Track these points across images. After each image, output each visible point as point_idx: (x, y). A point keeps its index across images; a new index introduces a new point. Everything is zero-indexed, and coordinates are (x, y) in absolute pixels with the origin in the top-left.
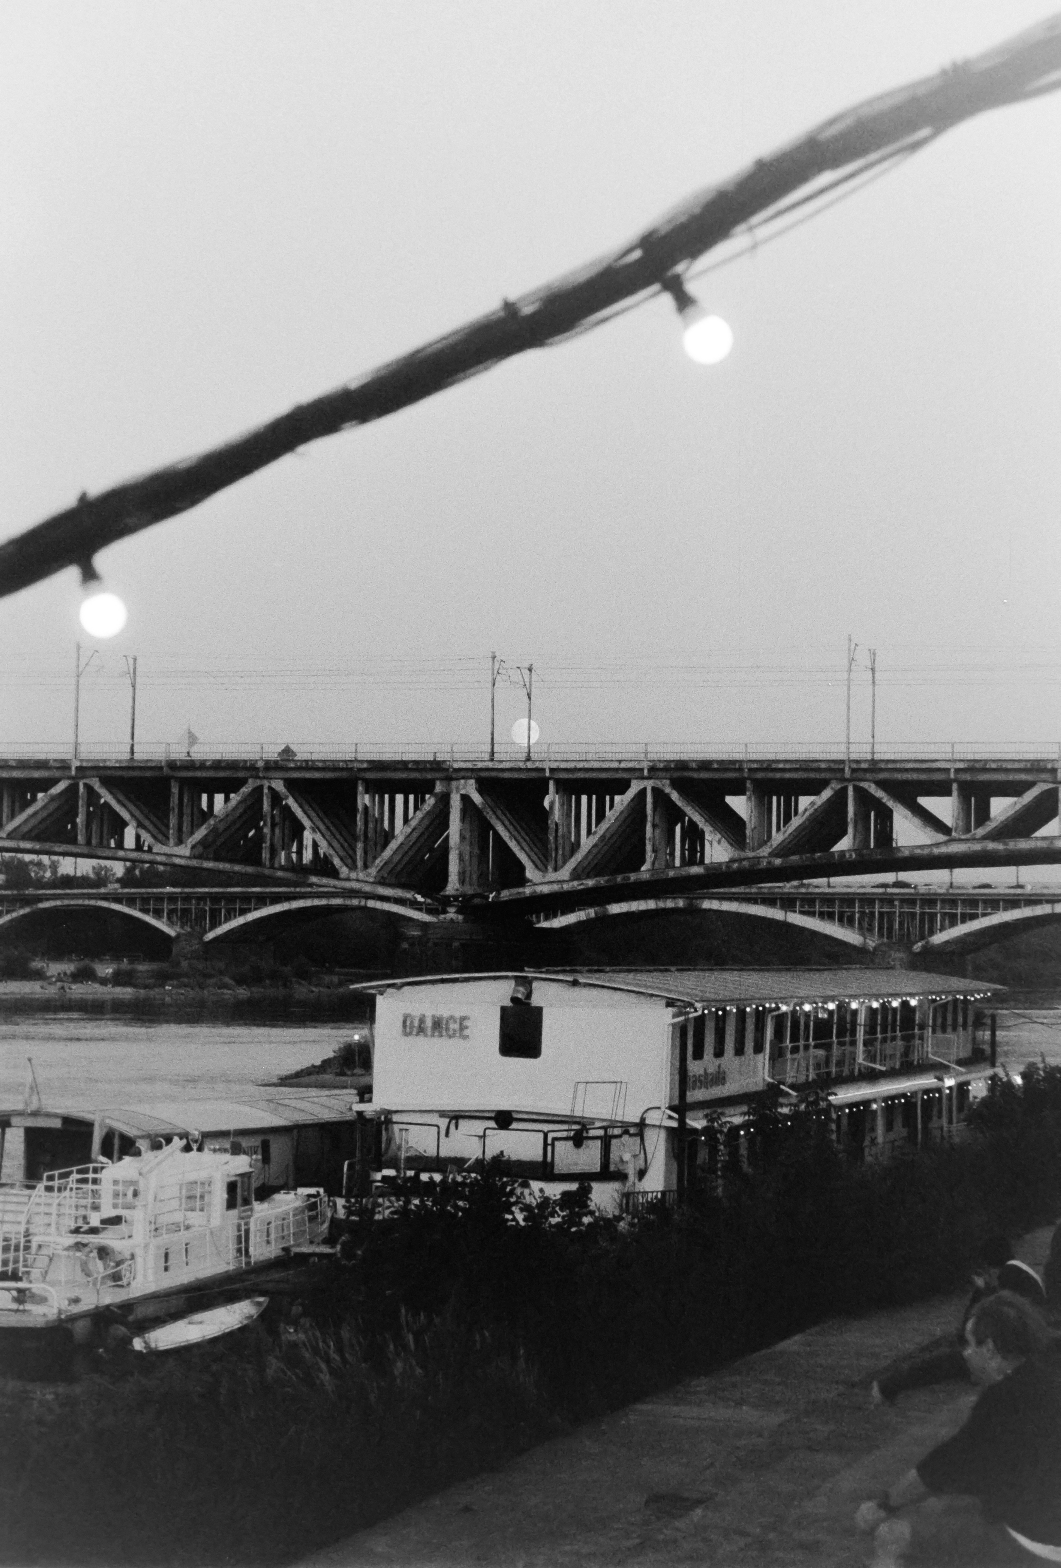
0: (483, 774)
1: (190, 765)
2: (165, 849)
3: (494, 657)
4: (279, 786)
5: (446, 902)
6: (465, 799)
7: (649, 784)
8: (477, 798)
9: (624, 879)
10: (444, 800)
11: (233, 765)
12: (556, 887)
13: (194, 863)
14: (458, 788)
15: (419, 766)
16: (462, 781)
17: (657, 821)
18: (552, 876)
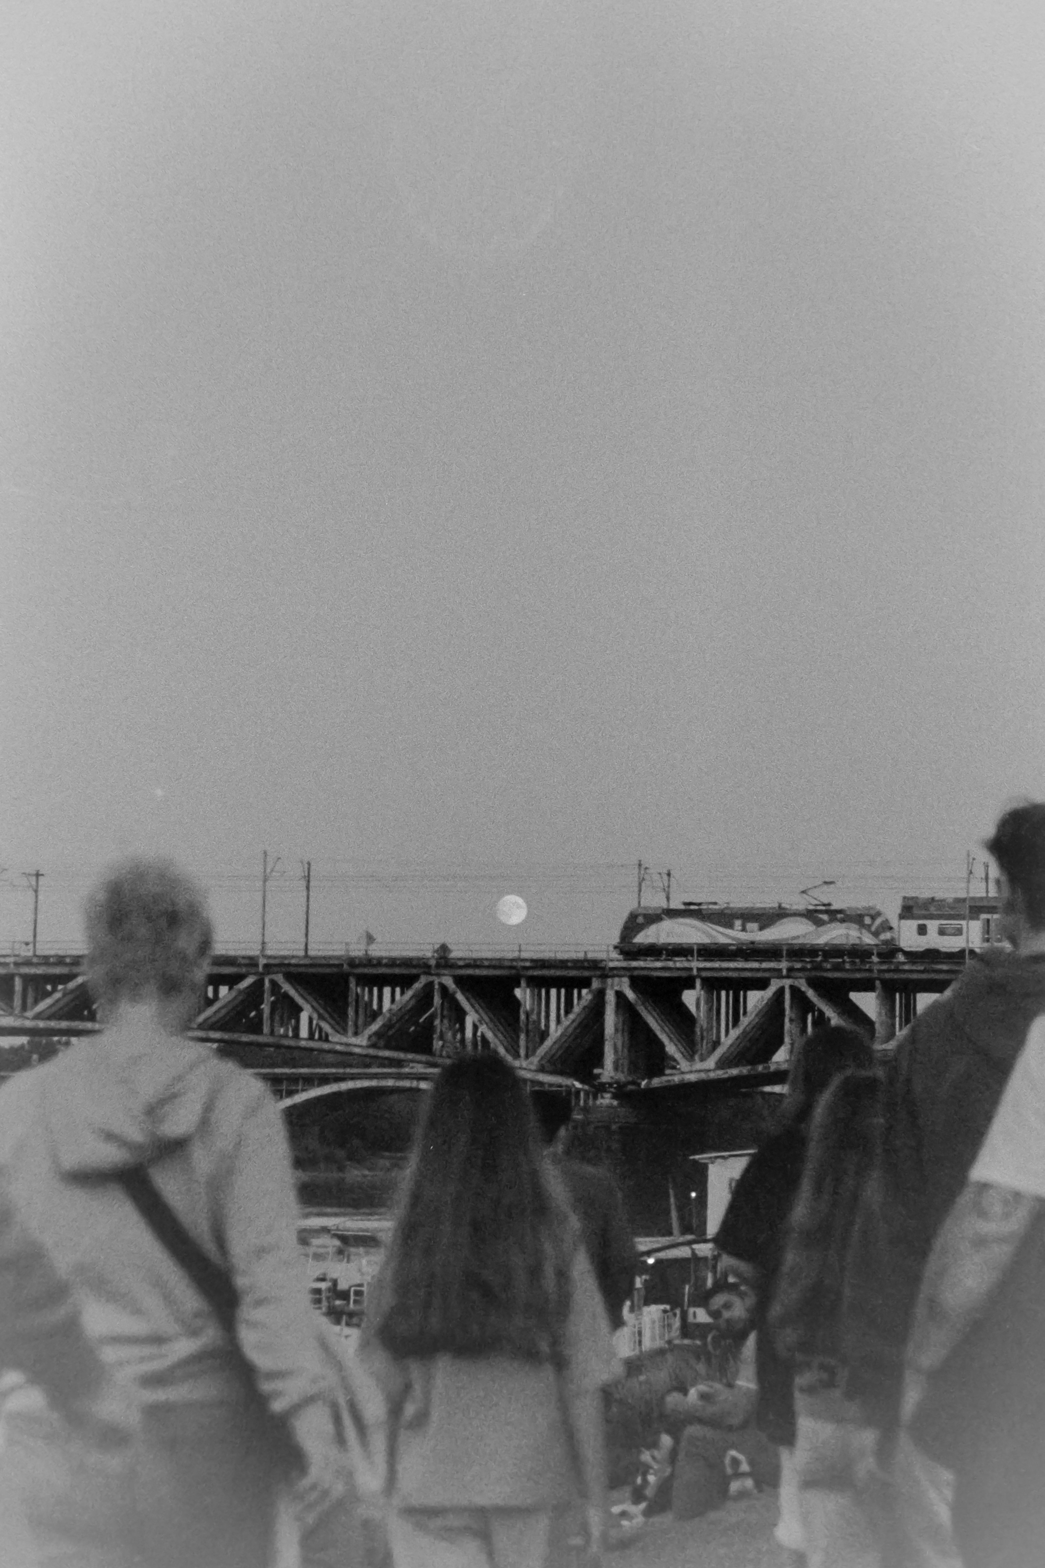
0: (636, 973)
1: (369, 962)
2: (344, 1040)
3: (640, 865)
4: (449, 982)
5: (601, 1088)
6: (620, 995)
7: (787, 983)
8: (630, 995)
9: (765, 1068)
10: (600, 995)
11: (407, 962)
12: (703, 1076)
13: (372, 1052)
14: (612, 985)
15: (578, 964)
16: (616, 980)
17: (793, 1016)
18: (699, 1066)
